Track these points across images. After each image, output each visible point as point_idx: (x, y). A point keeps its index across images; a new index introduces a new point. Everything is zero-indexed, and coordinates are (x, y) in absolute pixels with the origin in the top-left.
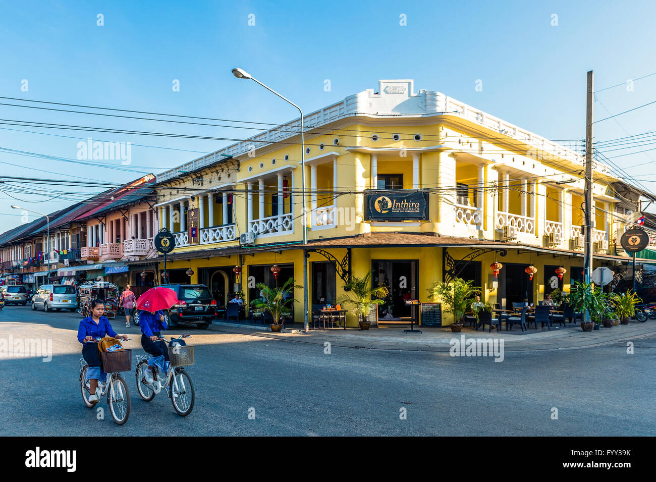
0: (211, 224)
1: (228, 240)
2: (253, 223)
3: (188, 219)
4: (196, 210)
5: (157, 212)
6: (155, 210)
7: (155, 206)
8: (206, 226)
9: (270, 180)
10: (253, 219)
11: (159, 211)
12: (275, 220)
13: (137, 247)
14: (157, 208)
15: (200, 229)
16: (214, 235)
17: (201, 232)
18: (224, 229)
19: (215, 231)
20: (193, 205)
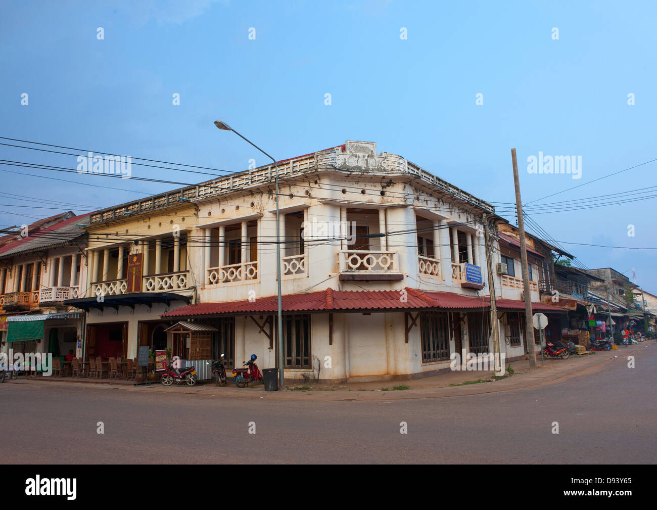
0: (157, 271)
1: (179, 289)
2: (210, 271)
3: (129, 265)
4: (140, 256)
5: (87, 257)
6: (85, 253)
7: (86, 249)
8: (151, 274)
9: (232, 228)
10: (211, 267)
11: (90, 255)
12: (237, 268)
13: (58, 296)
14: (87, 251)
15: (143, 277)
16: (161, 283)
17: (144, 280)
18: (175, 277)
19: (162, 279)
20: (135, 250)
